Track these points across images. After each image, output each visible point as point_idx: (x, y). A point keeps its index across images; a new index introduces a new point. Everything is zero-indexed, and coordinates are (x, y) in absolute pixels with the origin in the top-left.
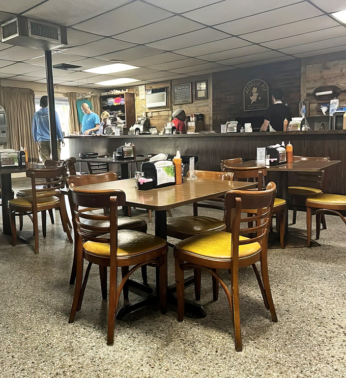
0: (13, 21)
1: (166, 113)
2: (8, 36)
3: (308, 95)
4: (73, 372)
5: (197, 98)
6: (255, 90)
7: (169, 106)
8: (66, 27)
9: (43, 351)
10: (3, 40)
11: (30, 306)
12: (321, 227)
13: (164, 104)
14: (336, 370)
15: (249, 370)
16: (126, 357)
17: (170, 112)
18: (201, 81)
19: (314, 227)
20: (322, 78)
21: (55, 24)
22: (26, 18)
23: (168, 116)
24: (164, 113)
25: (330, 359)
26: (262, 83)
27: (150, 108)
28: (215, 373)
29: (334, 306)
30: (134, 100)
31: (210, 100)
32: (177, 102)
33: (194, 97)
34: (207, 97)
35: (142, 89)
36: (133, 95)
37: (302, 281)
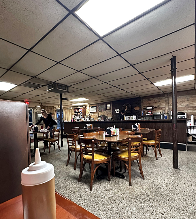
0: (52, 84)
1: (96, 114)
2: (50, 89)
3: (144, 108)
4: (84, 206)
5: (107, 109)
6: (126, 107)
7: (97, 112)
8: (68, 86)
9: (71, 198)
10: (48, 90)
11: (62, 181)
12: (148, 151)
13: (96, 111)
14: (179, 203)
15: (148, 204)
16: (102, 200)
17: (98, 114)
18: (108, 104)
19: (145, 150)
20: (148, 103)
21: (65, 85)
22: (56, 83)
23: (97, 115)
24: (95, 114)
25: (175, 199)
26: (129, 105)
27: (91, 113)
28: (136, 205)
29: (169, 179)
30: (85, 110)
31: (111, 110)
32: (100, 110)
33: (106, 109)
34: (110, 109)
35: (88, 106)
36: (85, 108)
37: (155, 171)
